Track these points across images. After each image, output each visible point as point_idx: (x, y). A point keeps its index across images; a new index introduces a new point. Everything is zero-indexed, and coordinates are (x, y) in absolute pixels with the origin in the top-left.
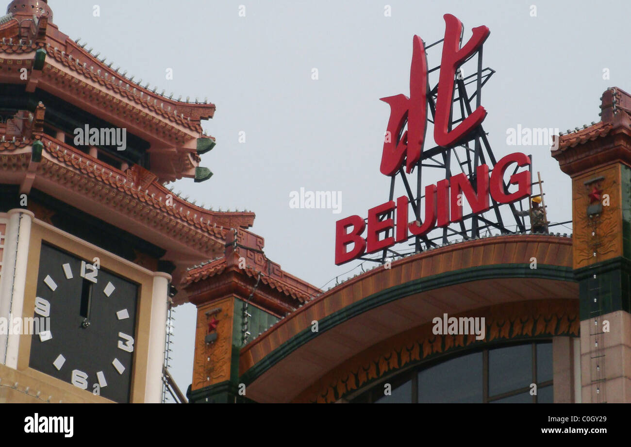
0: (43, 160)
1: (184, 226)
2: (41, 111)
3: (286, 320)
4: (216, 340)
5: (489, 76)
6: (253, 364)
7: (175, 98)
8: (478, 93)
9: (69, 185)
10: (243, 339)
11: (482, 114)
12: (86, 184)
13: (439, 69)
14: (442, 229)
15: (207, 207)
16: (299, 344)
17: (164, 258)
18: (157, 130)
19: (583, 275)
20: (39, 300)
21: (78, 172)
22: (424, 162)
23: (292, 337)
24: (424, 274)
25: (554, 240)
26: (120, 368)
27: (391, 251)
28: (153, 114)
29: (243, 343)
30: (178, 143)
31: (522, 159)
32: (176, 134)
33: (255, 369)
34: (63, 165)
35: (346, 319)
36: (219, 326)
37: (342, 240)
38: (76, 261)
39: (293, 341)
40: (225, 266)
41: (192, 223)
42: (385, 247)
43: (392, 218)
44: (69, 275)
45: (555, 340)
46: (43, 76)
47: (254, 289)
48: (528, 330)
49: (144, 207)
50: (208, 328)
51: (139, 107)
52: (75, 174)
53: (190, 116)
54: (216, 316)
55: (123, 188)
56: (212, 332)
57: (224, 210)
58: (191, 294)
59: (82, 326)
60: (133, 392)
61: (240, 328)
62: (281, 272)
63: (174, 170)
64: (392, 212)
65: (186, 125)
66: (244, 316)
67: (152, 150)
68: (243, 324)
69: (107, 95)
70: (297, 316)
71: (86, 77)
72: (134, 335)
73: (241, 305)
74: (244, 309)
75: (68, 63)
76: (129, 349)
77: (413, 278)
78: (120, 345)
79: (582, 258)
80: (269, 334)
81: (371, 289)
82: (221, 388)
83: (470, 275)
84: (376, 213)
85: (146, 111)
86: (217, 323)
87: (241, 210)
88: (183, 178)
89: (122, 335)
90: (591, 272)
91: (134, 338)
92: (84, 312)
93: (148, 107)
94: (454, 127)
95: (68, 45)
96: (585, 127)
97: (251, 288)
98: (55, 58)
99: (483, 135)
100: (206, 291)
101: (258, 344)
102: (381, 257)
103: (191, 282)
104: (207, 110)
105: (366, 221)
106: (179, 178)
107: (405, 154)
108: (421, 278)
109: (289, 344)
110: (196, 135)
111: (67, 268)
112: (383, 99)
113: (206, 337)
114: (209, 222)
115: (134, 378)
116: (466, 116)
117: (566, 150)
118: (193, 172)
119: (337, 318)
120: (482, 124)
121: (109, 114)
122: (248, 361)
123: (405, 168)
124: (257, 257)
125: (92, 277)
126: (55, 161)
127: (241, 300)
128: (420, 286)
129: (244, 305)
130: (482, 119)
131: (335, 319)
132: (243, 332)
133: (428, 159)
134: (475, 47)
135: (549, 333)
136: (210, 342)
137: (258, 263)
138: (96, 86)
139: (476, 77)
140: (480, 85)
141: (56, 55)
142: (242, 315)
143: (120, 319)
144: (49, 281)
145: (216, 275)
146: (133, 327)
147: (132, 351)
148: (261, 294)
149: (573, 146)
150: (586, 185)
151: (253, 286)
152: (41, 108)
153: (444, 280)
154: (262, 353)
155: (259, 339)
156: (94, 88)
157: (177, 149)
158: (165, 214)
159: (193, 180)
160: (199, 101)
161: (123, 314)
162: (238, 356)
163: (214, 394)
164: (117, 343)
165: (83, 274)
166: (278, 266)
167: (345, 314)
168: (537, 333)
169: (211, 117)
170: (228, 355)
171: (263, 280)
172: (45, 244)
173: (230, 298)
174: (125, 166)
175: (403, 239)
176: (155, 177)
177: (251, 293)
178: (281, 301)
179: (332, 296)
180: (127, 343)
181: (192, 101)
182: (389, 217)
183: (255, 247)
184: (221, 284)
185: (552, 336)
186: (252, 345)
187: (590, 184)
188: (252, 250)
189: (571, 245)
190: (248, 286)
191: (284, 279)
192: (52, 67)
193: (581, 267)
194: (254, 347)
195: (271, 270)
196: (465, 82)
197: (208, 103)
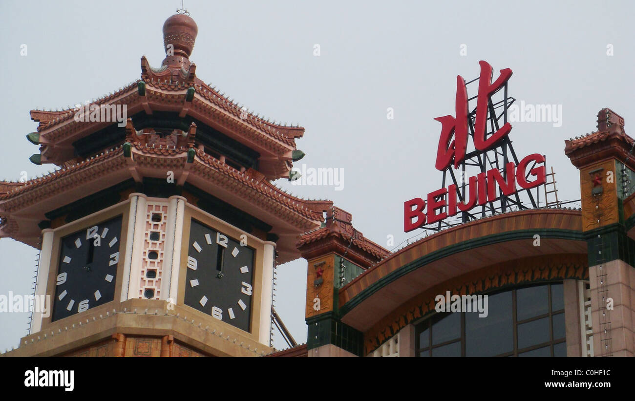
0: (195, 162)
1: (286, 209)
2: (194, 128)
3: (372, 269)
4: (322, 284)
5: (512, 102)
6: (348, 299)
7: (277, 123)
8: (505, 113)
9: (211, 179)
10: (341, 283)
11: (508, 127)
12: (222, 179)
13: (477, 98)
14: (482, 207)
15: (300, 197)
16: (382, 286)
17: (271, 232)
18: (266, 144)
19: (590, 236)
20: (190, 258)
21: (217, 170)
22: (467, 161)
23: (377, 281)
24: (472, 236)
25: (566, 212)
26: (243, 306)
27: (444, 223)
28: (264, 133)
29: (341, 285)
30: (279, 154)
31: (539, 158)
32: (278, 147)
33: (349, 304)
34: (207, 165)
35: (416, 268)
36: (324, 274)
37: (408, 215)
38: (213, 232)
39: (377, 284)
40: (328, 232)
41: (292, 208)
42: (440, 219)
43: (444, 199)
44: (209, 242)
45: (565, 282)
46: (192, 106)
47: (348, 249)
48: (545, 275)
49: (260, 196)
50: (316, 275)
51: (255, 128)
52: (215, 172)
53: (287, 135)
54: (322, 267)
55: (247, 183)
56: (319, 278)
57: (312, 199)
58: (303, 252)
59: (218, 277)
60: (252, 323)
61: (339, 275)
62: (363, 238)
63: (276, 173)
64: (445, 196)
65: (285, 141)
66: (341, 267)
67: (262, 158)
68: (341, 272)
69: (234, 119)
70: (380, 267)
71: (220, 107)
72: (252, 284)
73: (338, 259)
74: (341, 262)
75: (208, 97)
76: (249, 293)
77: (464, 239)
78: (243, 291)
79: (589, 224)
80: (360, 279)
81: (434, 247)
82: (327, 316)
83: (506, 237)
84: (433, 196)
85: (259, 131)
86: (322, 271)
87: (323, 199)
88: (281, 178)
89: (244, 283)
90: (596, 233)
91: (252, 285)
92: (219, 268)
93: (260, 129)
94: (488, 137)
95: (204, 86)
96: (588, 135)
97: (345, 247)
98: (200, 94)
99: (510, 143)
100: (313, 250)
101: (352, 286)
102: (438, 226)
103: (303, 244)
104: (299, 132)
105: (426, 202)
106: (278, 178)
107: (453, 156)
108: (470, 239)
109: (374, 286)
110: (292, 149)
111: (208, 237)
112: (437, 119)
113: (315, 282)
114: (302, 207)
115: (252, 312)
116: (495, 131)
117: (576, 150)
118: (287, 174)
119: (410, 267)
120: (508, 135)
121: (234, 133)
122: (344, 298)
123: (453, 166)
124: (348, 227)
125: (224, 244)
126: (202, 163)
127: (338, 256)
128: (470, 245)
129: (341, 260)
130: (509, 131)
131: (407, 269)
132: (341, 278)
133: (469, 159)
134: (503, 83)
135: (561, 277)
136: (318, 285)
137: (348, 231)
138: (227, 113)
139: (503, 103)
140: (506, 108)
141: (201, 92)
142: (339, 266)
143: (242, 272)
144: (196, 245)
145: (322, 238)
146: (251, 278)
147: (251, 294)
148: (352, 252)
149: (581, 147)
150: (590, 174)
151: (347, 246)
152: (194, 126)
153: (486, 241)
154: (355, 292)
155: (352, 283)
156: (225, 115)
157: (279, 158)
158: (274, 201)
159: (288, 179)
160: (293, 126)
161: (245, 270)
162: (338, 294)
163: (321, 320)
164: (241, 289)
165: (218, 241)
166: (362, 234)
167: (415, 265)
168: (552, 277)
169: (301, 136)
170: (331, 294)
171: (354, 243)
172: (193, 220)
173: (332, 255)
174: (243, 169)
175: (453, 213)
176: (264, 176)
177: (345, 251)
178: (365, 257)
179: (405, 253)
180: (247, 289)
181: (288, 125)
182: (442, 199)
183: (345, 220)
184: (325, 245)
185: (563, 279)
186: (347, 287)
187: (594, 173)
188: (344, 222)
189: (580, 215)
190: (344, 247)
191: (365, 243)
192: (198, 100)
193: (589, 230)
194: (350, 287)
195: (357, 237)
196: (494, 107)
197: (299, 127)
